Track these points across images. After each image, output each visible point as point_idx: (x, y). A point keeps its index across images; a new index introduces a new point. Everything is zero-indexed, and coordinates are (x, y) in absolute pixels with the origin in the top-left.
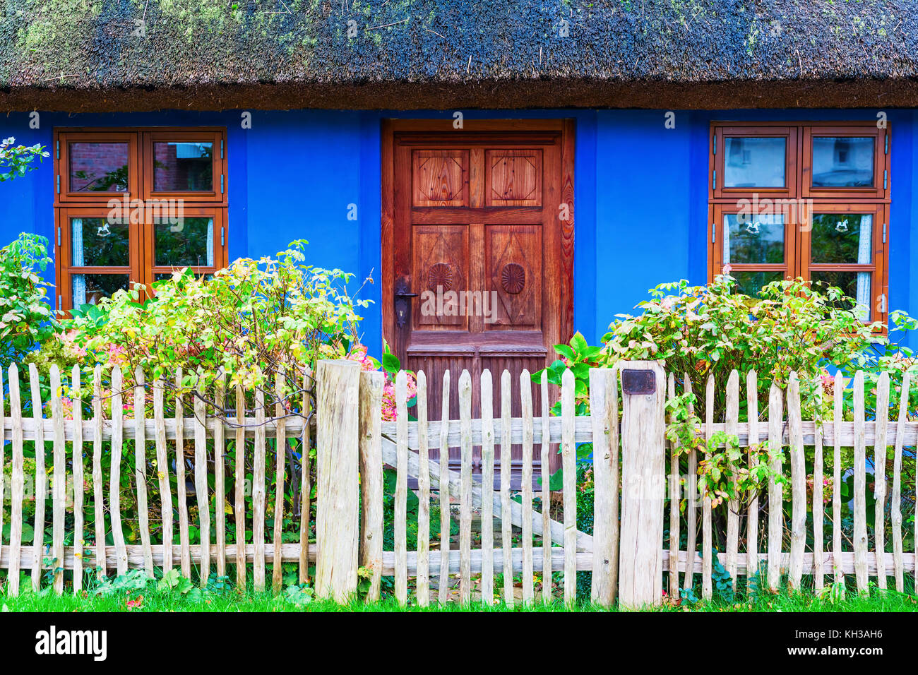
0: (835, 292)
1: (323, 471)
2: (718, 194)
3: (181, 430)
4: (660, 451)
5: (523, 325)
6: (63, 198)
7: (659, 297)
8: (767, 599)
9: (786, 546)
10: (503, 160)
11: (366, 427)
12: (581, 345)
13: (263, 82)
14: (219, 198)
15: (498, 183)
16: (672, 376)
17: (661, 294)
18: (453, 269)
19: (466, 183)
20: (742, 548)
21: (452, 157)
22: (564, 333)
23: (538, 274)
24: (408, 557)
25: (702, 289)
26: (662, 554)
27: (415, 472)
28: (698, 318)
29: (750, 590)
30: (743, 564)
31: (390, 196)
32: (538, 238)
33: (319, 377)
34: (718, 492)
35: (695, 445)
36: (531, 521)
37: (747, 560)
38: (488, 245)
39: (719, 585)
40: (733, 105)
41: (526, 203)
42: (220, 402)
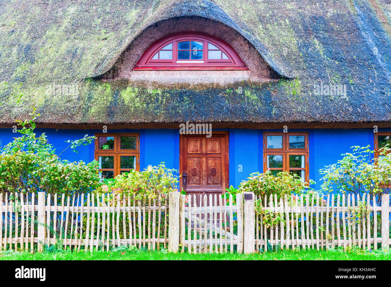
0: (295, 175)
1: (170, 219)
2: (266, 150)
3: (135, 209)
4: (254, 214)
5: (216, 184)
6: (97, 151)
7: (252, 176)
8: (281, 251)
9: (285, 238)
10: (211, 141)
11: (181, 209)
12: (232, 189)
13: (151, 122)
14: (137, 151)
15: (209, 147)
16: (256, 195)
17: (253, 175)
18: (198, 169)
19: (201, 147)
20: (274, 239)
21: (198, 140)
22: (226, 186)
23: (220, 171)
24: (191, 241)
25: (263, 174)
26: (254, 240)
27: (193, 220)
28: (262, 181)
29: (276, 249)
30: (275, 242)
31: (182, 150)
32: (220, 161)
33: (169, 196)
34: (268, 224)
35: (262, 213)
36: (222, 232)
37: (275, 241)
38: (207, 163)
39: (269, 248)
40: (270, 128)
41: (217, 152)
42: (145, 202)
